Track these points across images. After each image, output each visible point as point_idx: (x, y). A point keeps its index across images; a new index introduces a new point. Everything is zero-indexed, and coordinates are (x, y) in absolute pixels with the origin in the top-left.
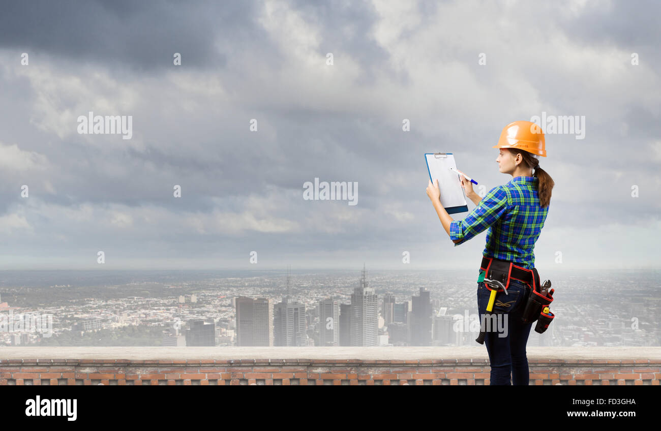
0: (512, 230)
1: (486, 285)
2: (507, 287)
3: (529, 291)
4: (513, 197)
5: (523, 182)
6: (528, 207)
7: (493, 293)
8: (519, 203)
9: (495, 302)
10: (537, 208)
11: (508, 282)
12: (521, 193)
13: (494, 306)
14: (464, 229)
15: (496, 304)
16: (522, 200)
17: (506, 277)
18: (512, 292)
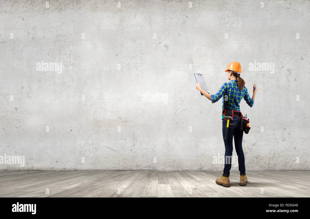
0: (230, 97)
1: (225, 119)
2: (233, 118)
3: (241, 119)
4: (229, 85)
5: (234, 81)
6: (235, 89)
7: (228, 121)
8: (231, 87)
9: (229, 124)
10: (238, 90)
11: (233, 116)
12: (232, 84)
13: (229, 125)
14: (216, 97)
15: (230, 125)
16: (233, 86)
17: (232, 115)
18: (235, 120)
